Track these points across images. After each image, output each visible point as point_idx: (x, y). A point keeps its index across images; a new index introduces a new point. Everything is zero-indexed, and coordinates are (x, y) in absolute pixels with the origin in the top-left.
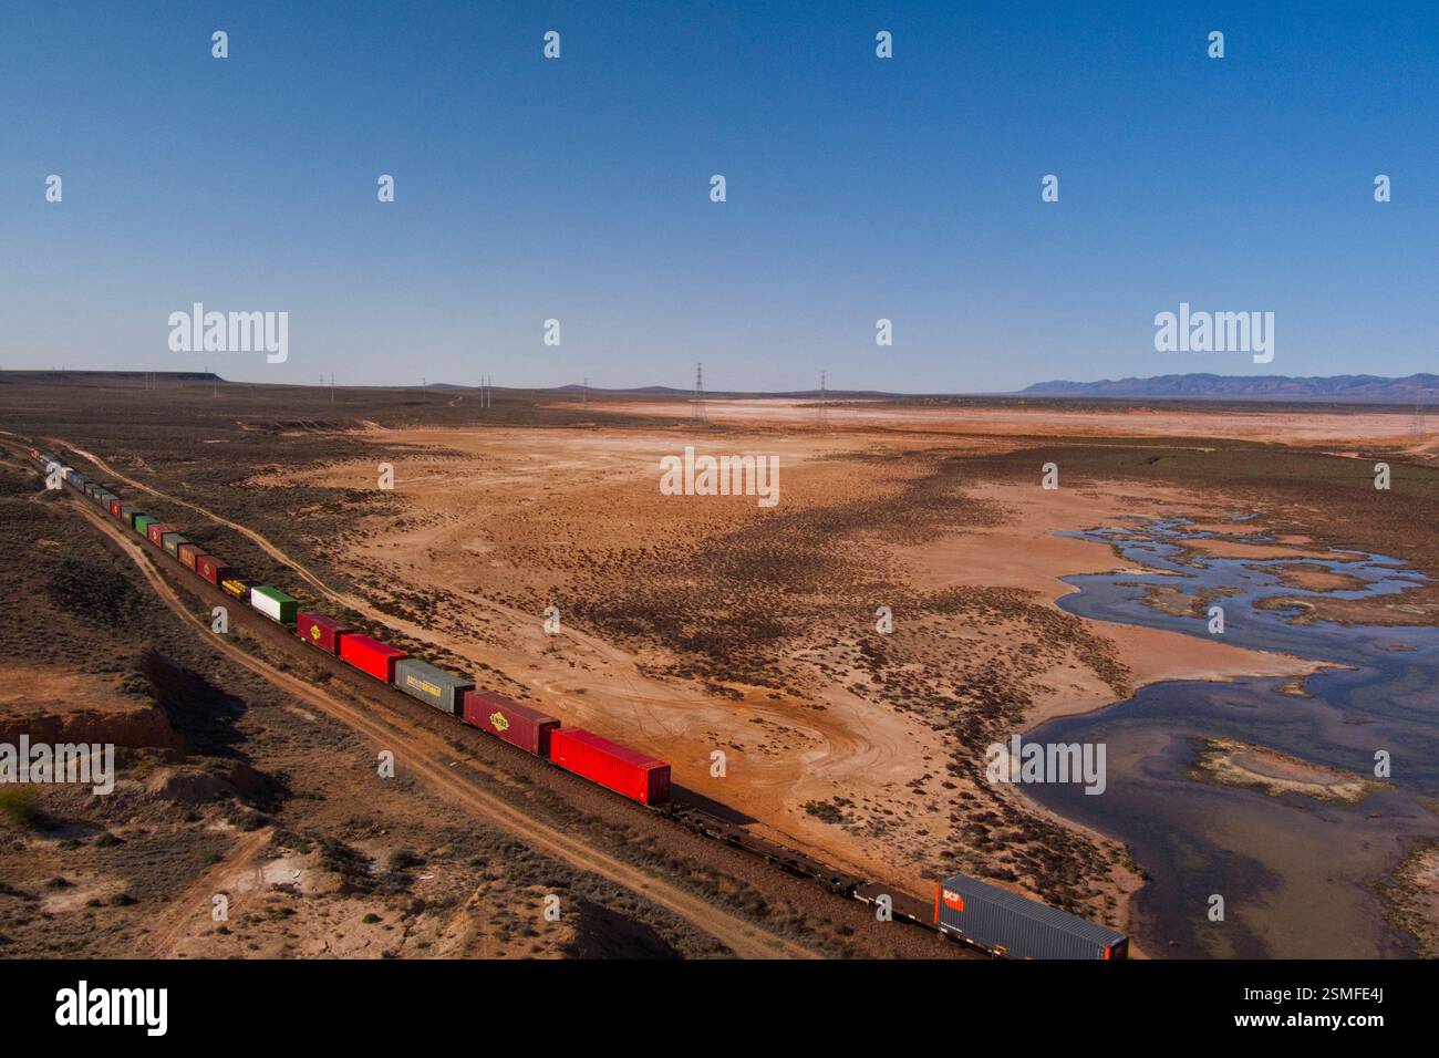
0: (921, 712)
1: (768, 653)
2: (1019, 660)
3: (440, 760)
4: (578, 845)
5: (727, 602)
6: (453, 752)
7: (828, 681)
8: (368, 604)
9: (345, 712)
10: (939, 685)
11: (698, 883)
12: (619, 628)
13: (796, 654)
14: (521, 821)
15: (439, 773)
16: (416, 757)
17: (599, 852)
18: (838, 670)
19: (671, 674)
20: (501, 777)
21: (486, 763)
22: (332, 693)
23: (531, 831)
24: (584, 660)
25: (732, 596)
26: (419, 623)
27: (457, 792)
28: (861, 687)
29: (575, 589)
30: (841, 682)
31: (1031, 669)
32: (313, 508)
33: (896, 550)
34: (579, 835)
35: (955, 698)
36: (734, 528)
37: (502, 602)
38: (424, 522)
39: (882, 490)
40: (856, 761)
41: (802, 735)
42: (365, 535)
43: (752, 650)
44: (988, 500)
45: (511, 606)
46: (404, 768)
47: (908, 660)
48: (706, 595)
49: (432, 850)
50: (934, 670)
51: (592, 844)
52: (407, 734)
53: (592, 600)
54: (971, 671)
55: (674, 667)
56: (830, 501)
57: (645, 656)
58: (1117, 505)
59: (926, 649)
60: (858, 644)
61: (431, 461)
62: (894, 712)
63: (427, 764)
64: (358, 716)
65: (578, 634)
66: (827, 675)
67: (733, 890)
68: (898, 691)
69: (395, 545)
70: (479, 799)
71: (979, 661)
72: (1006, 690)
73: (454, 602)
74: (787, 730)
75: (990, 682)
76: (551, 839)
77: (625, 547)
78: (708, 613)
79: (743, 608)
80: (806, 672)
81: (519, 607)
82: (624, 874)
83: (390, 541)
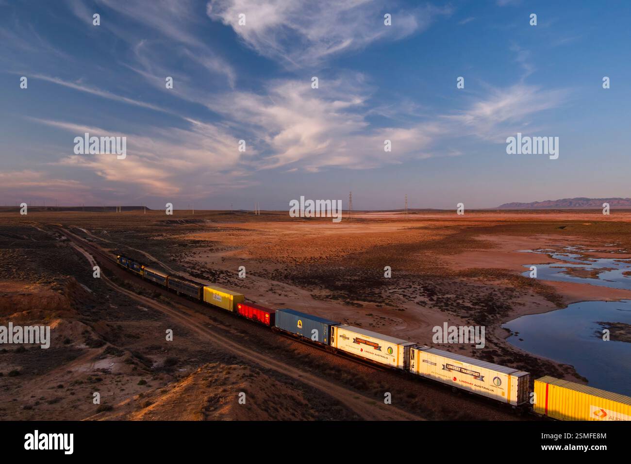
0: (455, 311)
1: (377, 291)
2: (505, 293)
3: (204, 325)
4: (267, 359)
5: (358, 274)
6: (211, 322)
7: (406, 300)
8: (189, 274)
9: (163, 308)
10: (464, 302)
11: (330, 375)
12: (304, 283)
13: (391, 291)
14: (239, 349)
15: (202, 329)
16: (192, 324)
17: (279, 361)
18: (411, 297)
19: (328, 298)
20: (233, 331)
21: (227, 326)
22: (160, 302)
23: (244, 353)
24: (286, 293)
25: (361, 272)
26: (210, 280)
27: (209, 337)
28: (424, 302)
29: (286, 270)
30: (413, 301)
31: (511, 297)
32: (175, 245)
33: (442, 257)
34: (269, 354)
35: (472, 306)
36: (364, 250)
37: (251, 274)
38: (222, 250)
39: (434, 238)
40: (420, 330)
41: (392, 320)
42: (195, 253)
43: (369, 289)
44: (485, 241)
45: (255, 275)
46: (185, 327)
47: (448, 293)
48: (348, 272)
49: (189, 359)
50: (461, 297)
51: (274, 358)
52: (190, 315)
53: (294, 273)
54: (479, 297)
55: (330, 296)
56: (410, 241)
57: (316, 292)
58: (548, 241)
59: (457, 289)
60: (422, 287)
61: (231, 232)
62: (441, 312)
63: (197, 326)
64: (169, 309)
65: (285, 285)
66: (406, 298)
67: (349, 377)
68: (443, 304)
69: (207, 256)
70: (220, 340)
71: (484, 294)
72: (498, 304)
73: (229, 274)
74: (385, 318)
75: (490, 301)
76: (253, 356)
77: (312, 256)
78: (349, 278)
79: (366, 276)
80: (395, 297)
81: (259, 276)
82: (290, 371)
83: (205, 255)
